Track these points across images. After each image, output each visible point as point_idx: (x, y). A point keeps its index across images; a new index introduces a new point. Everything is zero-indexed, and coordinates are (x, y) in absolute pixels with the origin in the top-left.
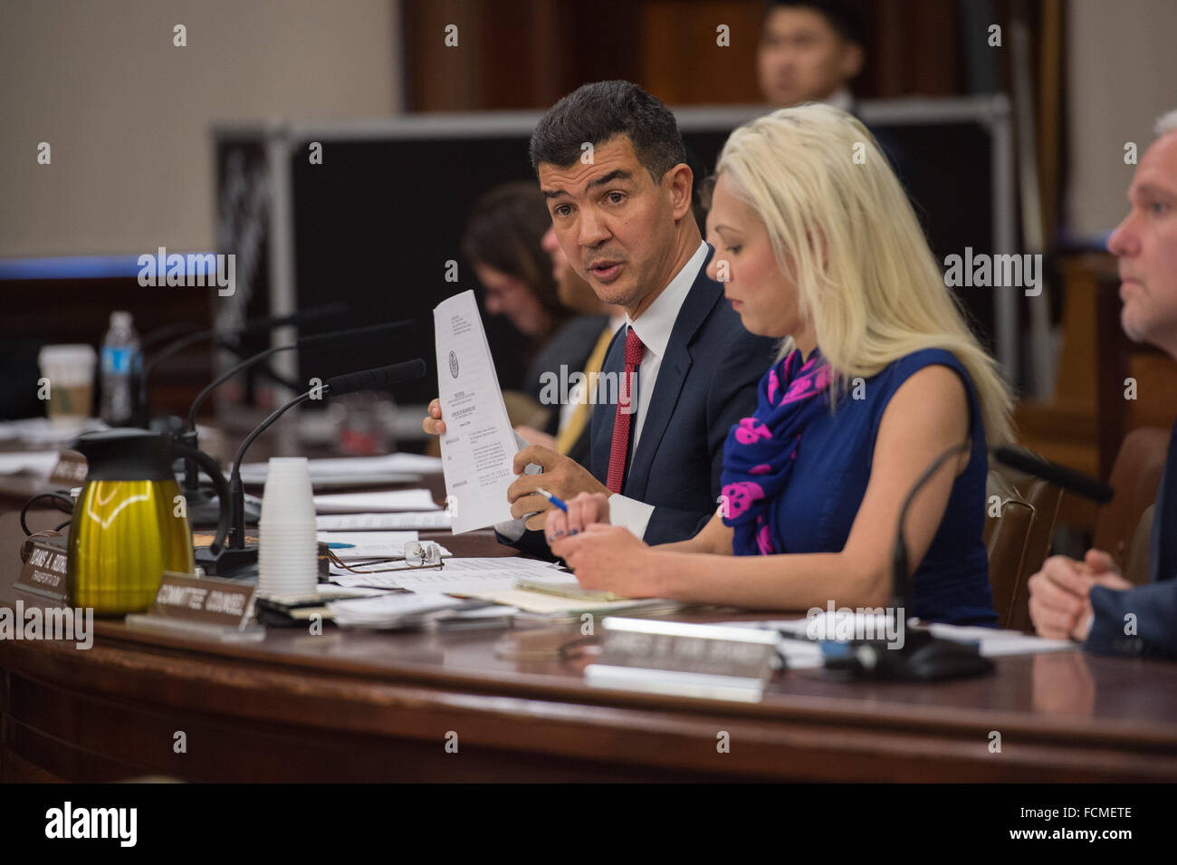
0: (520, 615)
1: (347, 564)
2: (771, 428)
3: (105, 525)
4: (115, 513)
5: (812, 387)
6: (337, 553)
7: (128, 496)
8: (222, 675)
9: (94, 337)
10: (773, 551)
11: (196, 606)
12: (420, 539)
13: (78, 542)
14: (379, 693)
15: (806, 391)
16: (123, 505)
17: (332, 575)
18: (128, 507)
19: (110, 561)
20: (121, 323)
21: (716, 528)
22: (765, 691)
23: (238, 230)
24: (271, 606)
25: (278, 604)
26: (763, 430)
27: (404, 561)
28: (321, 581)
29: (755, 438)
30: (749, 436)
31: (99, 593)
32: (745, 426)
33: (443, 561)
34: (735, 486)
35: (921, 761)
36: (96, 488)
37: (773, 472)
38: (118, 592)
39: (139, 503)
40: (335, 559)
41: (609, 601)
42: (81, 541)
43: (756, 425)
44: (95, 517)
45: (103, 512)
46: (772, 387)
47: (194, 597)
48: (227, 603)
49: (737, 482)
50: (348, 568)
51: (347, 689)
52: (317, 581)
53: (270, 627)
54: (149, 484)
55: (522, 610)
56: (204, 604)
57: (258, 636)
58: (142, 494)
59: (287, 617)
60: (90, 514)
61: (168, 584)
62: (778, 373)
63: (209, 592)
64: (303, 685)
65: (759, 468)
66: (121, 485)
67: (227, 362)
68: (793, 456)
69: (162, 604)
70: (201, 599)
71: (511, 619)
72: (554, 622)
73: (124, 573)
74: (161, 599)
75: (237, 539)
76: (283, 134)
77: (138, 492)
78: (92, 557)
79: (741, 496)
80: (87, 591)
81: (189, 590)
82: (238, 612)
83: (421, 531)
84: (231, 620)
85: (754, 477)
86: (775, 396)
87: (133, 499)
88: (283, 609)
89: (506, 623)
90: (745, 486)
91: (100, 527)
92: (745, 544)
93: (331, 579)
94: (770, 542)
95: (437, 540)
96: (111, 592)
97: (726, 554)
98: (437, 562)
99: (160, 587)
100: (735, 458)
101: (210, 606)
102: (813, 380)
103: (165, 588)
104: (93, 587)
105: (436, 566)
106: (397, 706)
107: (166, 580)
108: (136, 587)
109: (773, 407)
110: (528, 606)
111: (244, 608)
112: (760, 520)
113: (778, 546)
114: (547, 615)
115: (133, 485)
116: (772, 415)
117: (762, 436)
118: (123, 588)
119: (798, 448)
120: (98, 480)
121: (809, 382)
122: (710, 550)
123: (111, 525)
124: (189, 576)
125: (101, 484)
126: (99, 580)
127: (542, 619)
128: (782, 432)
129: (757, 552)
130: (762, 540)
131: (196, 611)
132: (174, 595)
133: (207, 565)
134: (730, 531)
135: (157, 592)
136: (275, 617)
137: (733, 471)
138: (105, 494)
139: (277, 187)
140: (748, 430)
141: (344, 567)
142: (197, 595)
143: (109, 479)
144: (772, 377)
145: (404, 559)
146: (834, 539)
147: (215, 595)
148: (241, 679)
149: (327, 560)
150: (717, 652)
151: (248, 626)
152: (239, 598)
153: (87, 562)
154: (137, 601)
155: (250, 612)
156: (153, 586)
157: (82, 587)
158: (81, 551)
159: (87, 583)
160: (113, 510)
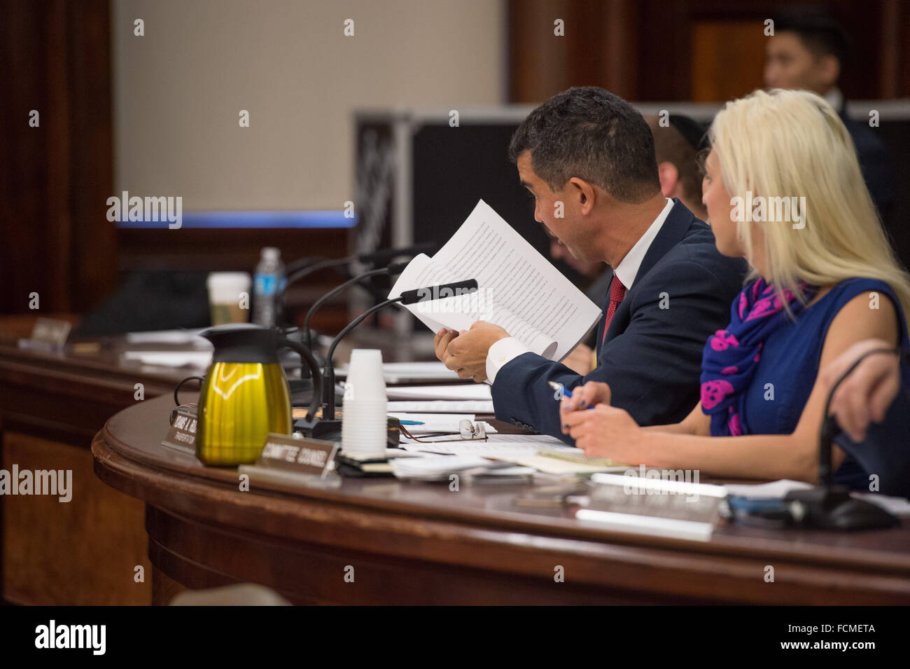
0: (537, 475)
1: (414, 436)
2: (739, 338)
3: (226, 397)
4: (234, 387)
5: (772, 307)
6: (408, 428)
7: (243, 375)
8: (306, 512)
9: (249, 267)
10: (741, 433)
11: (291, 459)
12: (476, 420)
13: (205, 410)
14: (421, 528)
15: (767, 310)
16: (240, 382)
17: (401, 443)
18: (243, 384)
19: (229, 425)
20: (270, 256)
21: (697, 416)
22: (714, 533)
23: (371, 191)
24: (348, 461)
25: (352, 460)
26: (732, 340)
27: (459, 435)
28: (390, 445)
29: (726, 346)
30: (721, 345)
31: (220, 448)
32: (719, 337)
33: (487, 435)
34: (710, 384)
35: (832, 590)
36: (220, 368)
37: (740, 372)
38: (234, 448)
39: (252, 381)
40: (405, 432)
41: (608, 466)
42: (207, 410)
43: (726, 336)
44: (218, 391)
45: (225, 387)
46: (742, 306)
47: (289, 453)
48: (313, 457)
49: (712, 380)
50: (415, 439)
51: (398, 524)
52: (385, 444)
53: (345, 477)
54: (259, 367)
55: (539, 471)
56: (296, 458)
57: (336, 483)
58: (254, 374)
59: (359, 470)
60: (215, 388)
61: (271, 442)
62: (747, 295)
63: (301, 449)
64: (365, 521)
65: (728, 369)
66: (239, 366)
67: (359, 294)
68: (756, 360)
69: (266, 458)
70: (294, 454)
71: (530, 477)
72: (564, 481)
73: (239, 434)
74: (266, 454)
75: (329, 413)
76: (406, 118)
77: (252, 372)
78: (216, 422)
79: (715, 391)
80: (211, 447)
81: (287, 447)
82: (320, 464)
83: (477, 414)
84: (317, 471)
85: (725, 376)
86: (743, 314)
87: (247, 378)
88: (356, 464)
89: (525, 479)
90: (718, 383)
91: (222, 399)
92: (719, 428)
93: (400, 446)
94: (739, 427)
95: (488, 421)
96: (229, 448)
97: (705, 435)
98: (484, 437)
99: (265, 444)
100: (711, 361)
101: (301, 460)
102: (773, 301)
103: (269, 445)
104: (216, 444)
105: (482, 439)
106: (434, 538)
107: (270, 439)
108: (248, 444)
109: (741, 321)
110: (543, 467)
111: (326, 462)
112: (731, 410)
113: (745, 429)
114: (560, 475)
115: (247, 366)
116: (740, 328)
117: (730, 344)
118: (238, 445)
119: (761, 352)
120: (221, 362)
121: (769, 303)
122: (693, 432)
123: (231, 396)
124: (289, 436)
125: (224, 365)
126: (220, 438)
127: (554, 478)
128: (747, 342)
129: (729, 434)
130: (733, 424)
131: (290, 463)
132: (275, 451)
133: (304, 431)
134: (708, 419)
135: (263, 448)
136: (349, 469)
137: (710, 372)
138: (226, 373)
139: (400, 158)
140: (720, 340)
141: (412, 438)
142: (293, 450)
143: (230, 361)
144: (743, 298)
145: (459, 433)
146: (787, 425)
147: (306, 451)
148: (320, 514)
149: (398, 431)
150: (677, 502)
151: (327, 476)
152: (322, 454)
153: (212, 425)
154: (248, 455)
155: (331, 465)
156: (261, 445)
157: (207, 443)
158: (208, 417)
159: (211, 440)
160: (231, 386)
